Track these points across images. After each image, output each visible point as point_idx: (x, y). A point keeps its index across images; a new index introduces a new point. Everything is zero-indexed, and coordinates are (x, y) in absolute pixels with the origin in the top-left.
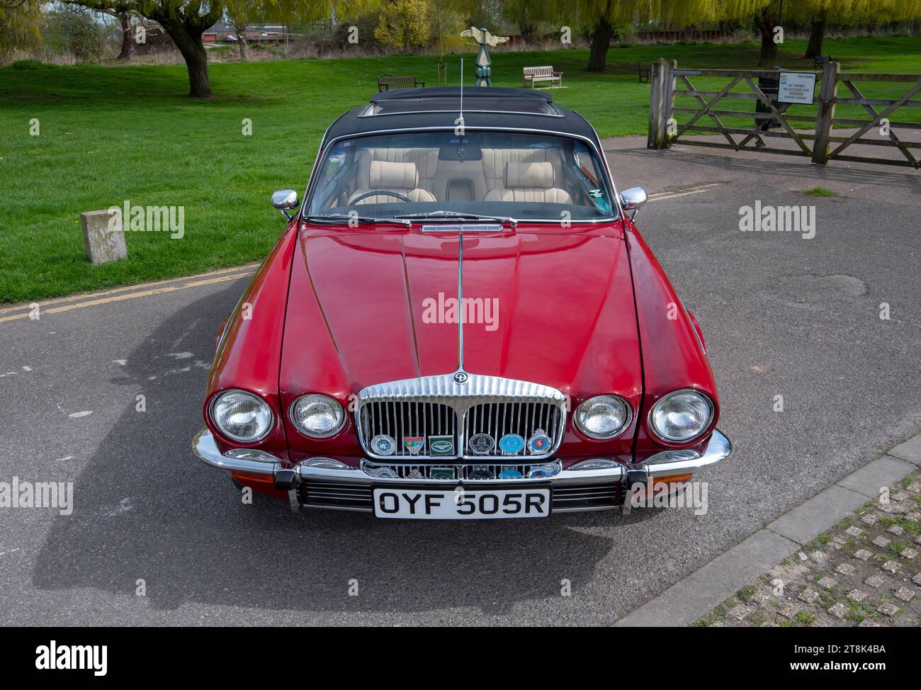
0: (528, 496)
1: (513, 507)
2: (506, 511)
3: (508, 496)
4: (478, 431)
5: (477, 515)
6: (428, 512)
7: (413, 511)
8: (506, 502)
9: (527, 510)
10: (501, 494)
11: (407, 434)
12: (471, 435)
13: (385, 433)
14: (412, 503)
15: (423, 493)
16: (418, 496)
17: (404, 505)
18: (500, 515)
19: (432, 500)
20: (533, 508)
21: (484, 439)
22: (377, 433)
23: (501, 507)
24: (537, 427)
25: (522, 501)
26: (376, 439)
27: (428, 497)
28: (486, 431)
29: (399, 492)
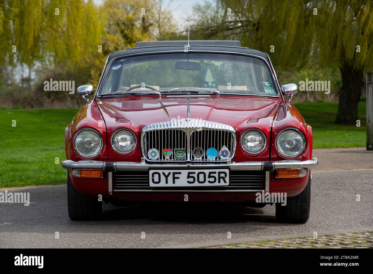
0: (219, 173)
1: (212, 179)
2: (209, 182)
3: (210, 173)
4: (196, 146)
5: (196, 184)
6: (174, 182)
7: (167, 182)
8: (210, 177)
9: (219, 182)
10: (207, 172)
11: (164, 148)
12: (193, 148)
13: (154, 147)
14: (167, 177)
15: (172, 171)
16: (170, 173)
17: (163, 178)
18: (207, 184)
19: (176, 176)
20: (222, 180)
21: (199, 151)
22: (151, 148)
23: (207, 179)
24: (223, 145)
25: (216, 175)
26: (150, 151)
27: (174, 174)
28: (200, 146)
29: (161, 172)
